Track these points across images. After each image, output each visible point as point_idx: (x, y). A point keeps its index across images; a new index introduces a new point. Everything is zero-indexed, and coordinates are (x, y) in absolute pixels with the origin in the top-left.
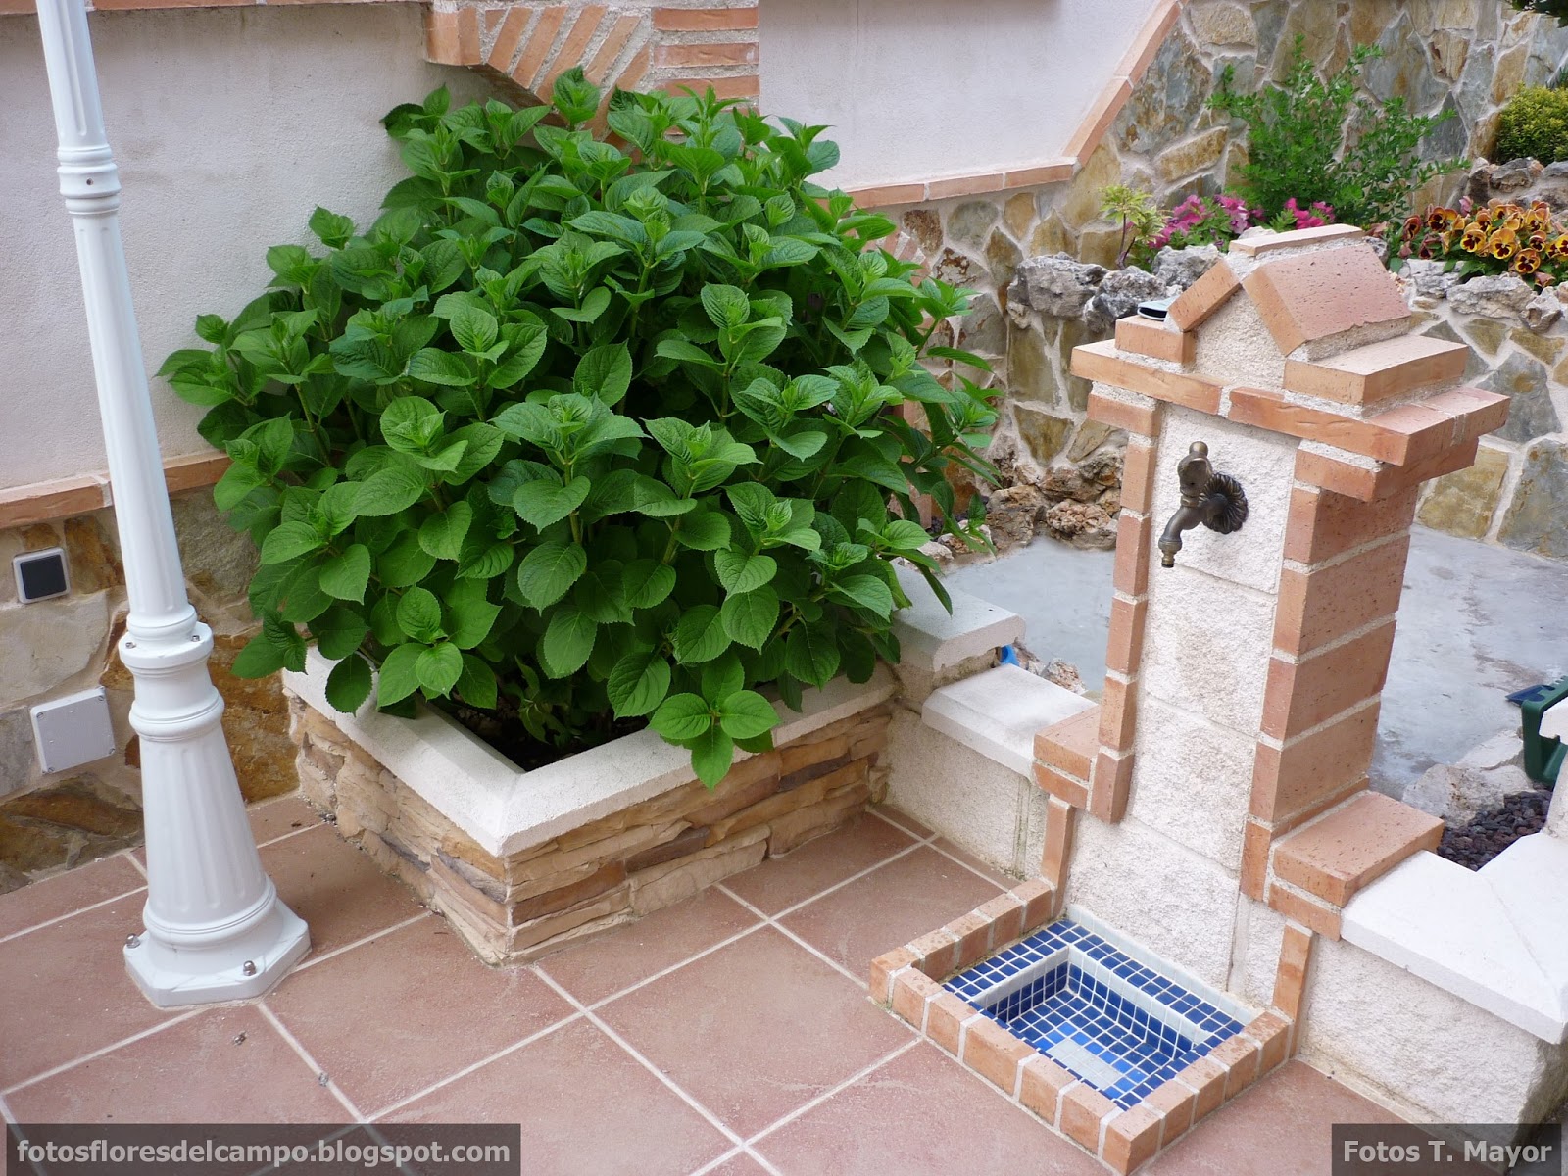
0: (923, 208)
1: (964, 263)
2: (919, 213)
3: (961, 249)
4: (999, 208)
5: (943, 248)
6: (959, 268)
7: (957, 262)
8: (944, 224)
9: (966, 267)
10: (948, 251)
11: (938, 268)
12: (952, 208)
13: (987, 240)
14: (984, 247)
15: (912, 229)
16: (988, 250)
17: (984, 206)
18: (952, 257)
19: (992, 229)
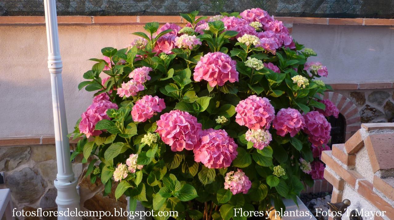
0: (358, 91)
1: (374, 110)
2: (356, 93)
3: (373, 105)
4: (390, 93)
5: (365, 104)
6: (372, 112)
7: (371, 109)
8: (366, 97)
9: (375, 112)
10: (367, 106)
11: (363, 111)
12: (370, 92)
13: (385, 103)
14: (383, 106)
15: (353, 97)
16: (385, 107)
17: (384, 92)
18: (369, 108)
19: (387, 100)
